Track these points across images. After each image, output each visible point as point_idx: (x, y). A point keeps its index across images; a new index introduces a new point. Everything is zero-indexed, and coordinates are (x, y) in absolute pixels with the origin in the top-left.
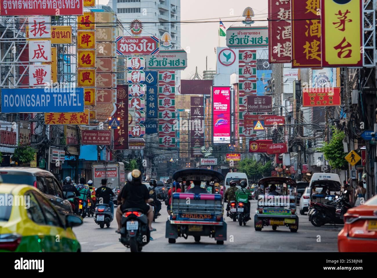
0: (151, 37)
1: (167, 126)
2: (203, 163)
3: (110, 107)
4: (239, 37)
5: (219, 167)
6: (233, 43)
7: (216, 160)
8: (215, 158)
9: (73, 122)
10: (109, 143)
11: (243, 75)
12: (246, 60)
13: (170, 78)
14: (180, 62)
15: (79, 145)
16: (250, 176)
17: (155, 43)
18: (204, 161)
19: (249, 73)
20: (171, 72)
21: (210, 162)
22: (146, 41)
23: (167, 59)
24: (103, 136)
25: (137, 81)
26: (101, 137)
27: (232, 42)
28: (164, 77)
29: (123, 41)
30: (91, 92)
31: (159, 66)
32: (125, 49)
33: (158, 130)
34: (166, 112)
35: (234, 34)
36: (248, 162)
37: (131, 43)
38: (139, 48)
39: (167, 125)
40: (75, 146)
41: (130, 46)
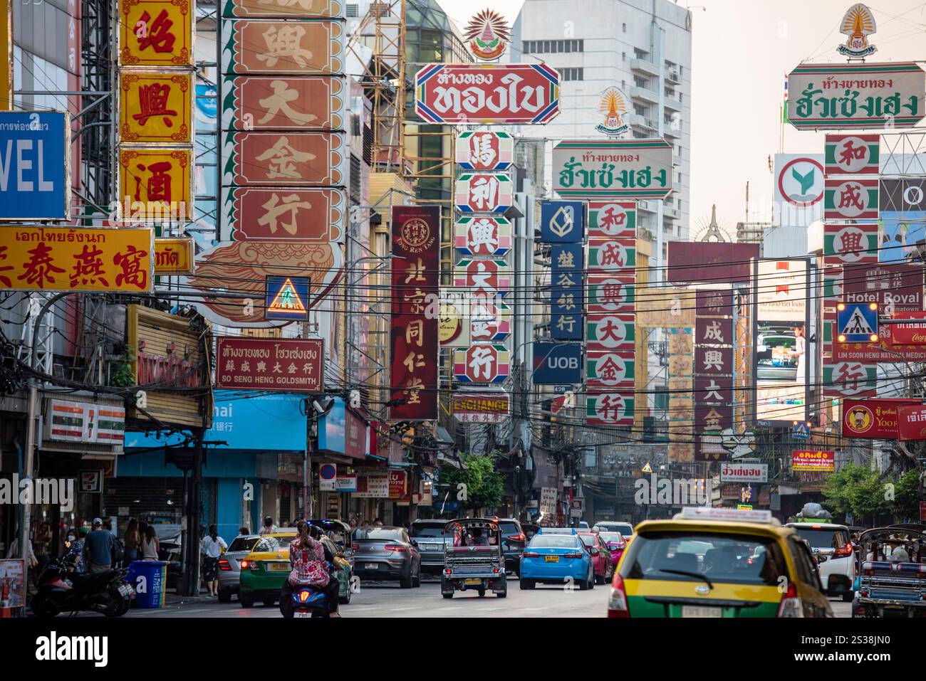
0: (535, 66)
1: (610, 364)
2: (728, 476)
3: (318, 255)
4: (828, 94)
5: (772, 489)
6: (810, 112)
7: (764, 468)
8: (762, 462)
9: (85, 282)
10: (314, 386)
11: (837, 210)
12: (848, 163)
13: (621, 222)
14: (653, 175)
15: (206, 390)
16: (860, 517)
17: (545, 85)
18: (729, 472)
19: (855, 203)
20: (624, 205)
21: (746, 473)
22: (518, 79)
23: (612, 167)
24: (293, 360)
25: (485, 208)
26: (285, 363)
27: (804, 111)
28: (602, 219)
29: (443, 78)
30: (175, 163)
31: (589, 187)
32: (449, 105)
33: (585, 375)
34: (610, 322)
35: (811, 86)
36: (855, 476)
37: (471, 85)
38: (496, 101)
39: (610, 359)
40: (184, 393)
41: (465, 93)
